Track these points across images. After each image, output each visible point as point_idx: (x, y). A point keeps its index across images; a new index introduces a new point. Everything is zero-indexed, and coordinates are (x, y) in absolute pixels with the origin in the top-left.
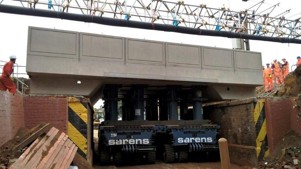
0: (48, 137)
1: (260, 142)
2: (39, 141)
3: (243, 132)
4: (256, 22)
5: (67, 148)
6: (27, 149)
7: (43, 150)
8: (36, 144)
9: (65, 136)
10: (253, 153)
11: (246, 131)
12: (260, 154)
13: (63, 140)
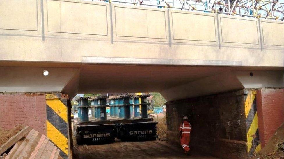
0: (27, 141)
1: (251, 136)
2: (19, 146)
3: (232, 126)
4: (246, 6)
5: (49, 152)
6: (5, 156)
7: (23, 157)
8: (16, 150)
9: (45, 139)
10: (243, 148)
11: (236, 125)
12: (251, 150)
13: (44, 143)
